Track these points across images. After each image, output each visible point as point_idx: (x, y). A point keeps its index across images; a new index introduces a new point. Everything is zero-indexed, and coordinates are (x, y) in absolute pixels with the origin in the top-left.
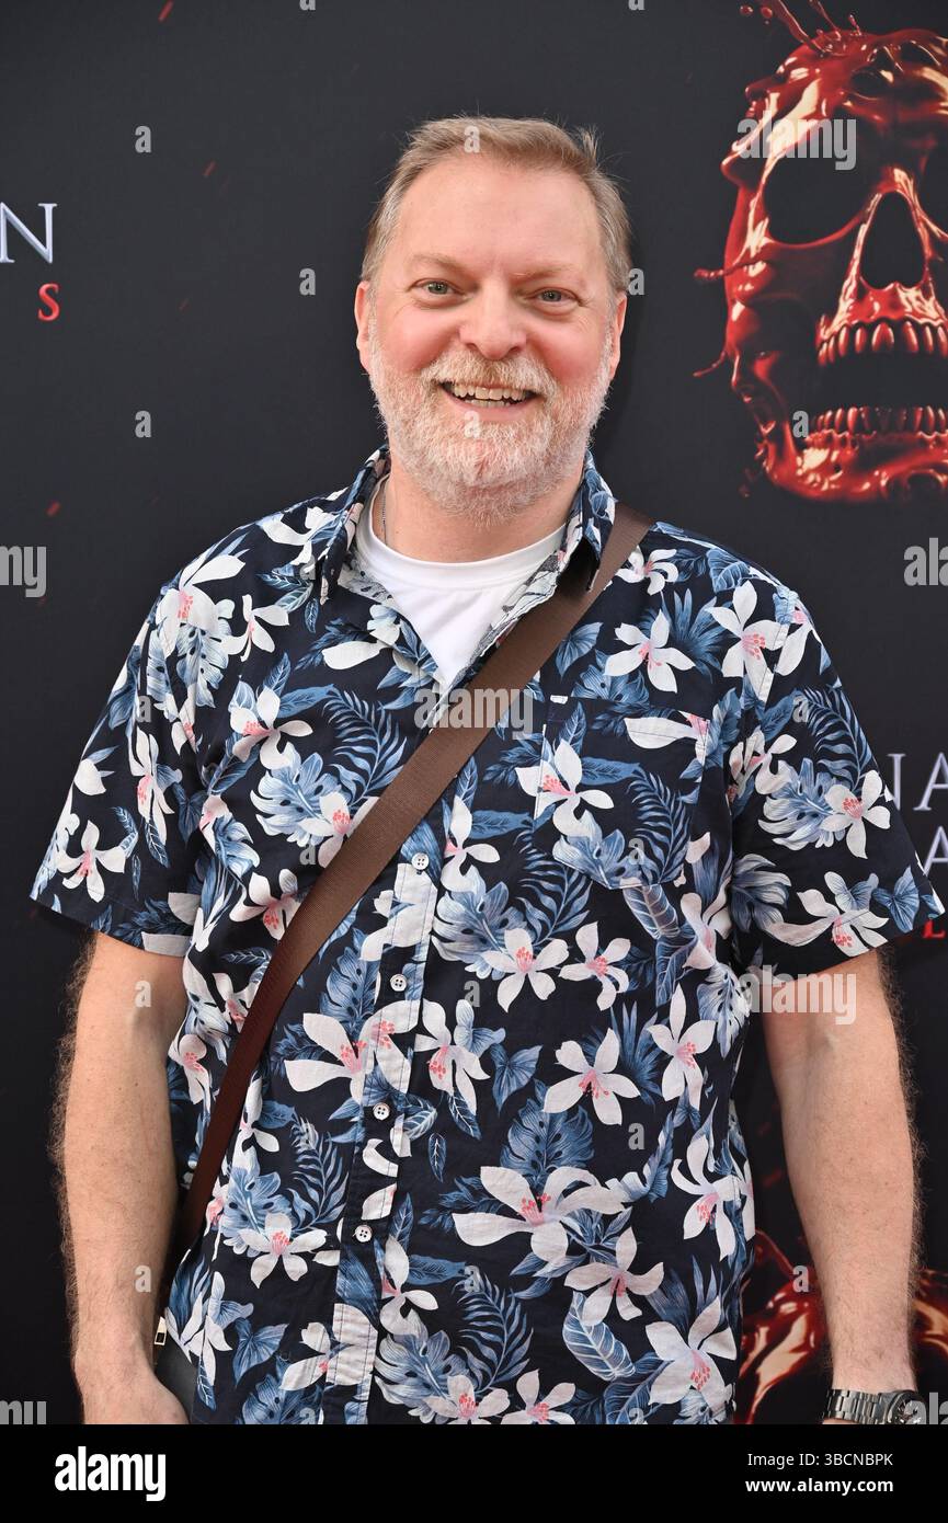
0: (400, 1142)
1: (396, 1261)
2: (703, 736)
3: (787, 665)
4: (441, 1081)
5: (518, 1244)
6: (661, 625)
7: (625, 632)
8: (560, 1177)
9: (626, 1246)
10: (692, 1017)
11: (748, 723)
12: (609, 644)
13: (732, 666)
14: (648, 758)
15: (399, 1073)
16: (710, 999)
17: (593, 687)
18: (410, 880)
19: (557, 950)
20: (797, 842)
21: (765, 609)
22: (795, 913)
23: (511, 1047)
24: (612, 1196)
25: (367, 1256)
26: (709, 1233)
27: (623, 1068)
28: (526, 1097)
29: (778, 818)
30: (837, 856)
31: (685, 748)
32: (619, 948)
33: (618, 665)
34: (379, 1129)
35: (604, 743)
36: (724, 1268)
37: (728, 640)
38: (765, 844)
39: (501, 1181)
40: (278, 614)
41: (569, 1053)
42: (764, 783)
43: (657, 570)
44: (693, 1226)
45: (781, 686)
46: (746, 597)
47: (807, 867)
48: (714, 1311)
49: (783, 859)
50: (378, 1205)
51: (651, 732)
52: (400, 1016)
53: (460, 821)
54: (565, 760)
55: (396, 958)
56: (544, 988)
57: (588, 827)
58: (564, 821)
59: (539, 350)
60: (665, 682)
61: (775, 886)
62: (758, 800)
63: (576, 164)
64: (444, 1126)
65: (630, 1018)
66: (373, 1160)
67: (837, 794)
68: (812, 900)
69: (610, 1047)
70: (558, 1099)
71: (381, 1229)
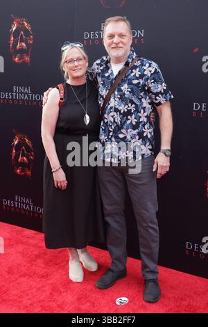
0: (113, 127)
1: (113, 139)
2: (142, 82)
3: (152, 72)
4: (116, 121)
5: (125, 137)
6: (138, 69)
7: (134, 70)
8: (129, 130)
9: (137, 137)
10: (144, 112)
11: (147, 79)
12: (132, 72)
13: (145, 73)
14: (135, 85)
15: (112, 120)
16: (146, 110)
17: (129, 77)
18: (112, 99)
19: (127, 106)
20: (155, 91)
21: (150, 66)
22: (156, 100)
23: (123, 117)
24: (135, 132)
25: (110, 139)
26: (147, 135)
27: (135, 118)
28: (125, 122)
29: (152, 89)
30: (160, 93)
31: (139, 83)
32: (134, 106)
33: (133, 74)
34: (111, 126)
35: (130, 83)
36: (149, 139)
37: (145, 70)
38: (151, 92)
39: (123, 131)
40: (102, 68)
41: (129, 117)
42: (150, 85)
43: (138, 63)
44: (145, 135)
45: (152, 74)
46: (148, 65)
47: (157, 94)
48: (148, 144)
49: (154, 94)
50: (111, 134)
51: (135, 82)
52: (112, 114)
53: (116, 93)
54: (126, 86)
55: (111, 108)
56: (126, 110)
57: (128, 93)
58: (126, 92)
59: (122, 42)
60: (138, 76)
61: (153, 97)
62: (150, 88)
63: (124, 20)
64: (117, 125)
65: (136, 113)
66: (110, 129)
67: (160, 86)
68: (158, 98)
69: (133, 116)
70: (129, 122)
71: (112, 136)
